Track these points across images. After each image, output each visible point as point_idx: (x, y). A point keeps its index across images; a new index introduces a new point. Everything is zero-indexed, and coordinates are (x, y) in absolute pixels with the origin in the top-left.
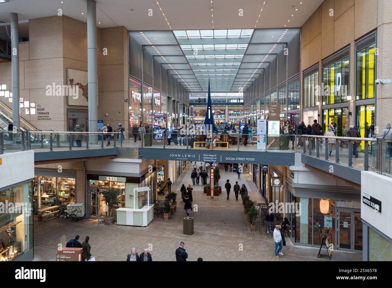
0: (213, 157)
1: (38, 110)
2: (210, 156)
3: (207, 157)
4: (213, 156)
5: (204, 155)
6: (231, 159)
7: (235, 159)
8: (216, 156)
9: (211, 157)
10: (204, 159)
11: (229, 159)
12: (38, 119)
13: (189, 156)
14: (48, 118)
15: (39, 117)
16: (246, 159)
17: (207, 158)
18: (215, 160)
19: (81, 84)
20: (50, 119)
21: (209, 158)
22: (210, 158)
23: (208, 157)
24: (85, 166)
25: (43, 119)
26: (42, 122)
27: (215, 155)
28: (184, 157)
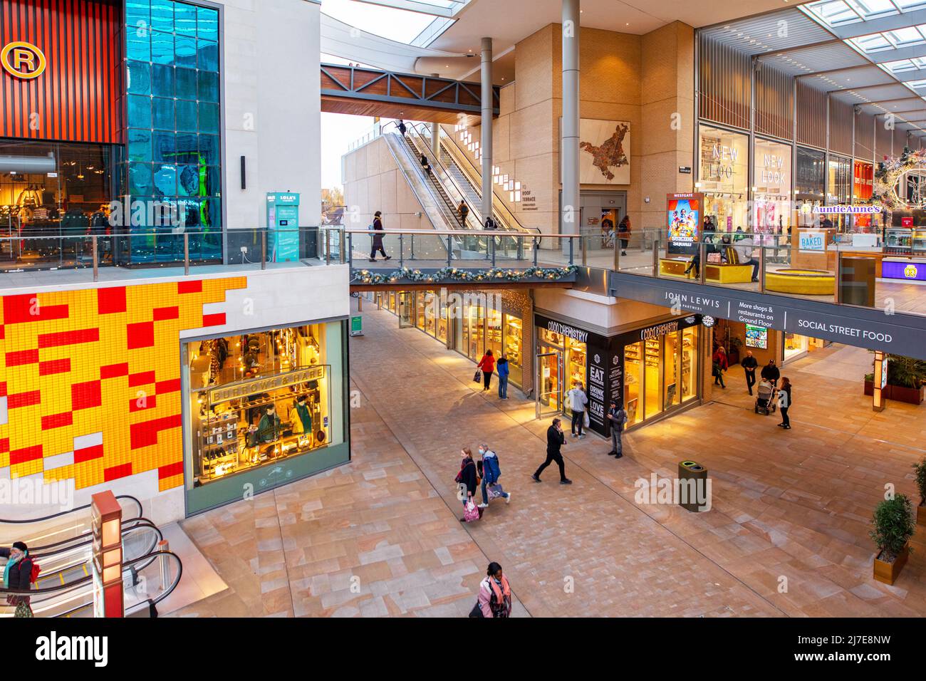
0: (764, 313)
1: (523, 193)
2: (756, 307)
3: (748, 310)
4: (763, 309)
5: (742, 305)
6: (813, 325)
7: (827, 328)
8: (771, 310)
9: (759, 312)
10: (740, 315)
11: (809, 324)
12: (524, 209)
13: (706, 302)
14: (534, 207)
15: (524, 205)
16: (861, 333)
17: (749, 314)
18: (769, 321)
19: (590, 144)
20: (536, 209)
21: (753, 314)
22: (757, 315)
23: (752, 311)
24: (532, 297)
25: (529, 209)
26: (528, 214)
27: (770, 308)
28: (695, 305)
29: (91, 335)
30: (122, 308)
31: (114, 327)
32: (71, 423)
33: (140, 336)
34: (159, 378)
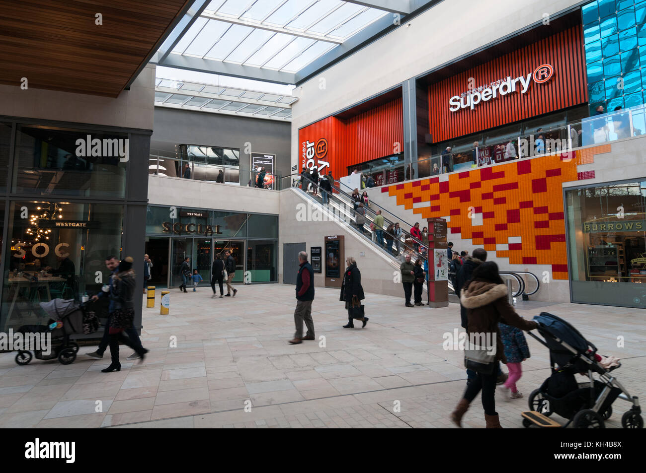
29: (514, 186)
30: (529, 171)
31: (526, 181)
32: (507, 229)
33: (539, 186)
34: (550, 210)
